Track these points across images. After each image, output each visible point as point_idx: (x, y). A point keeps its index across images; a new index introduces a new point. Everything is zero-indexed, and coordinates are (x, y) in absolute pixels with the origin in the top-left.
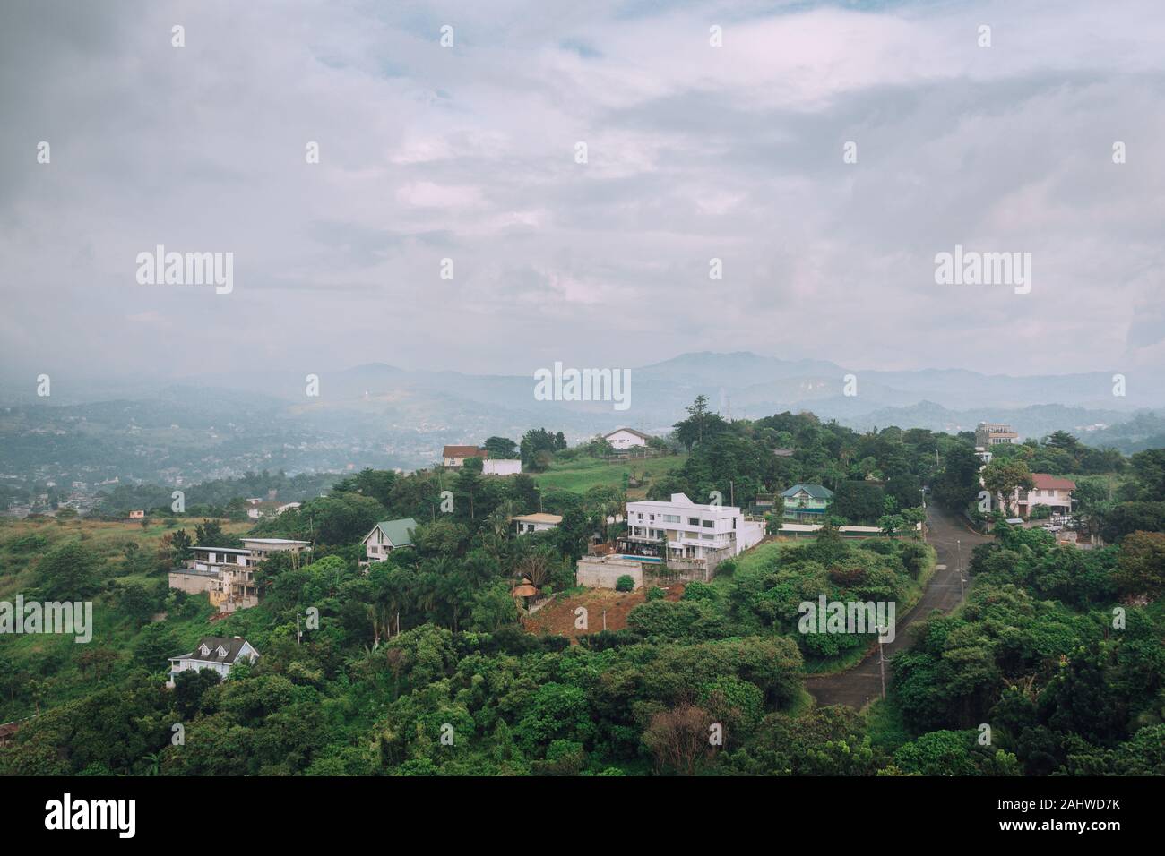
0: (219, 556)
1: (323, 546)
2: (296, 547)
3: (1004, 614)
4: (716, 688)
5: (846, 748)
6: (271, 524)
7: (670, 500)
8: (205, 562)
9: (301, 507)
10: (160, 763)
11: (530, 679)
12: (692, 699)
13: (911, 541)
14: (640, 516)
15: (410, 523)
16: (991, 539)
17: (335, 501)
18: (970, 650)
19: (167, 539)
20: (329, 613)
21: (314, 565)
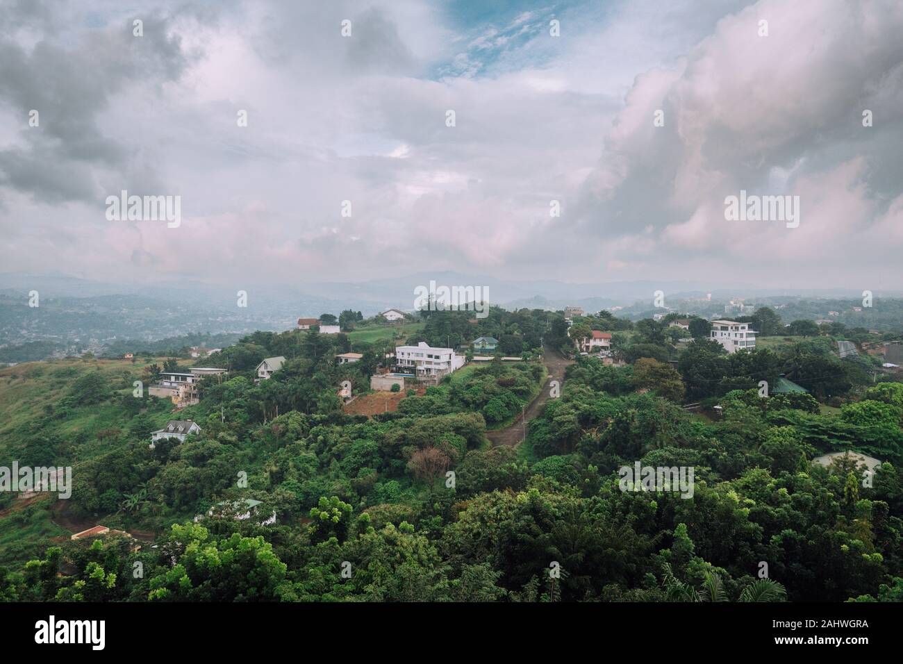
0: (177, 378)
1: (235, 372)
2: (219, 372)
3: (582, 399)
4: (444, 439)
5: (516, 467)
6: (205, 360)
7: (418, 346)
8: (169, 381)
9: (222, 351)
10: (147, 488)
11: (348, 437)
12: (432, 445)
13: (536, 364)
14: (403, 354)
15: (282, 359)
16: (573, 362)
17: (241, 348)
18: (566, 416)
19: (147, 369)
20: (239, 406)
21: (230, 381)
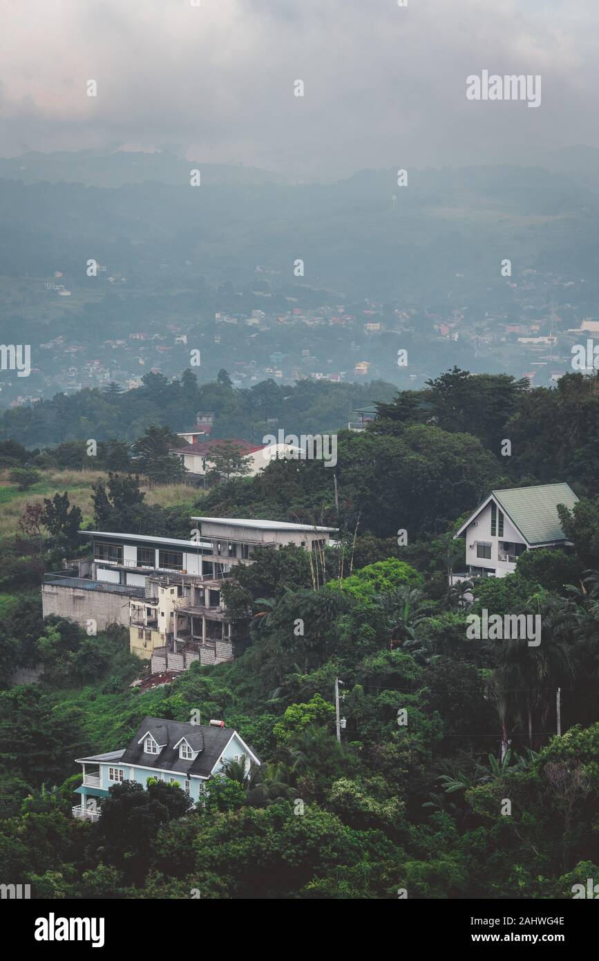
0: (145, 553)
1: (368, 539)
2: (310, 538)
6: (247, 488)
8: (115, 564)
15: (563, 494)
19: (30, 514)
20: (396, 682)
21: (354, 578)
